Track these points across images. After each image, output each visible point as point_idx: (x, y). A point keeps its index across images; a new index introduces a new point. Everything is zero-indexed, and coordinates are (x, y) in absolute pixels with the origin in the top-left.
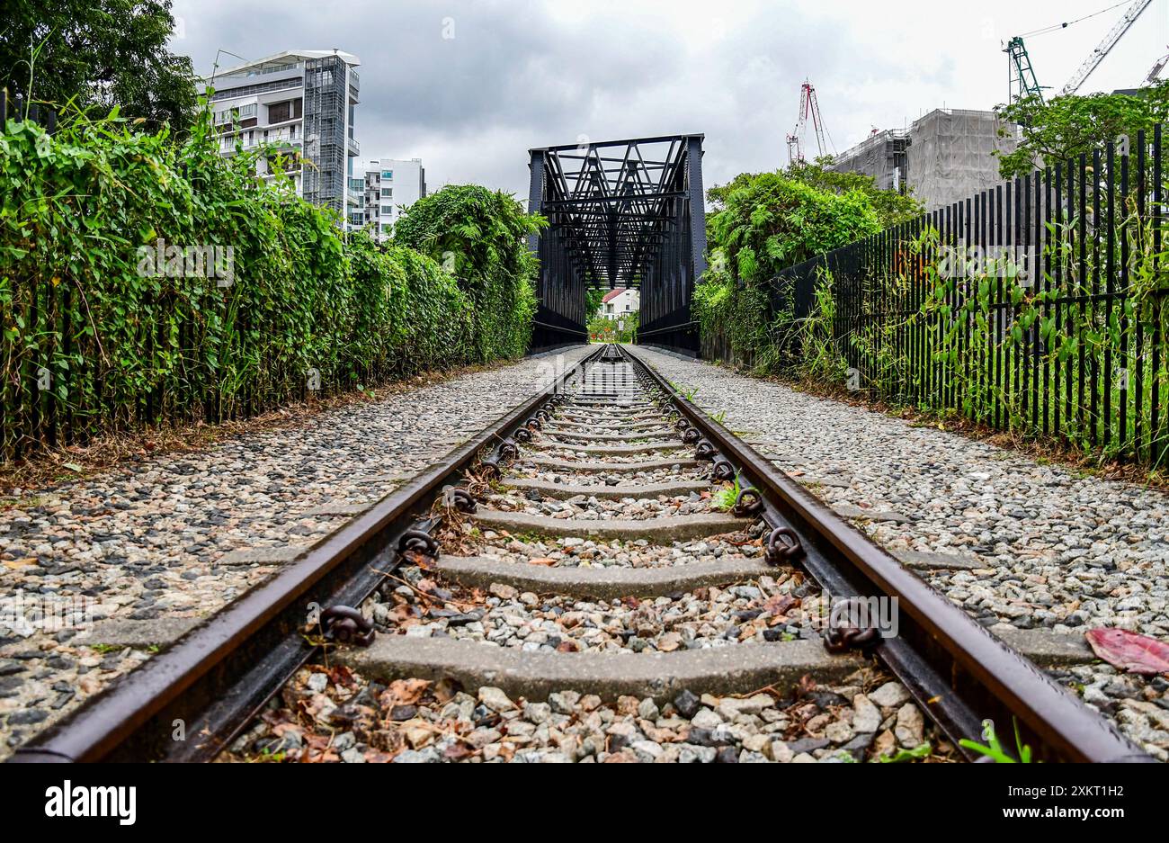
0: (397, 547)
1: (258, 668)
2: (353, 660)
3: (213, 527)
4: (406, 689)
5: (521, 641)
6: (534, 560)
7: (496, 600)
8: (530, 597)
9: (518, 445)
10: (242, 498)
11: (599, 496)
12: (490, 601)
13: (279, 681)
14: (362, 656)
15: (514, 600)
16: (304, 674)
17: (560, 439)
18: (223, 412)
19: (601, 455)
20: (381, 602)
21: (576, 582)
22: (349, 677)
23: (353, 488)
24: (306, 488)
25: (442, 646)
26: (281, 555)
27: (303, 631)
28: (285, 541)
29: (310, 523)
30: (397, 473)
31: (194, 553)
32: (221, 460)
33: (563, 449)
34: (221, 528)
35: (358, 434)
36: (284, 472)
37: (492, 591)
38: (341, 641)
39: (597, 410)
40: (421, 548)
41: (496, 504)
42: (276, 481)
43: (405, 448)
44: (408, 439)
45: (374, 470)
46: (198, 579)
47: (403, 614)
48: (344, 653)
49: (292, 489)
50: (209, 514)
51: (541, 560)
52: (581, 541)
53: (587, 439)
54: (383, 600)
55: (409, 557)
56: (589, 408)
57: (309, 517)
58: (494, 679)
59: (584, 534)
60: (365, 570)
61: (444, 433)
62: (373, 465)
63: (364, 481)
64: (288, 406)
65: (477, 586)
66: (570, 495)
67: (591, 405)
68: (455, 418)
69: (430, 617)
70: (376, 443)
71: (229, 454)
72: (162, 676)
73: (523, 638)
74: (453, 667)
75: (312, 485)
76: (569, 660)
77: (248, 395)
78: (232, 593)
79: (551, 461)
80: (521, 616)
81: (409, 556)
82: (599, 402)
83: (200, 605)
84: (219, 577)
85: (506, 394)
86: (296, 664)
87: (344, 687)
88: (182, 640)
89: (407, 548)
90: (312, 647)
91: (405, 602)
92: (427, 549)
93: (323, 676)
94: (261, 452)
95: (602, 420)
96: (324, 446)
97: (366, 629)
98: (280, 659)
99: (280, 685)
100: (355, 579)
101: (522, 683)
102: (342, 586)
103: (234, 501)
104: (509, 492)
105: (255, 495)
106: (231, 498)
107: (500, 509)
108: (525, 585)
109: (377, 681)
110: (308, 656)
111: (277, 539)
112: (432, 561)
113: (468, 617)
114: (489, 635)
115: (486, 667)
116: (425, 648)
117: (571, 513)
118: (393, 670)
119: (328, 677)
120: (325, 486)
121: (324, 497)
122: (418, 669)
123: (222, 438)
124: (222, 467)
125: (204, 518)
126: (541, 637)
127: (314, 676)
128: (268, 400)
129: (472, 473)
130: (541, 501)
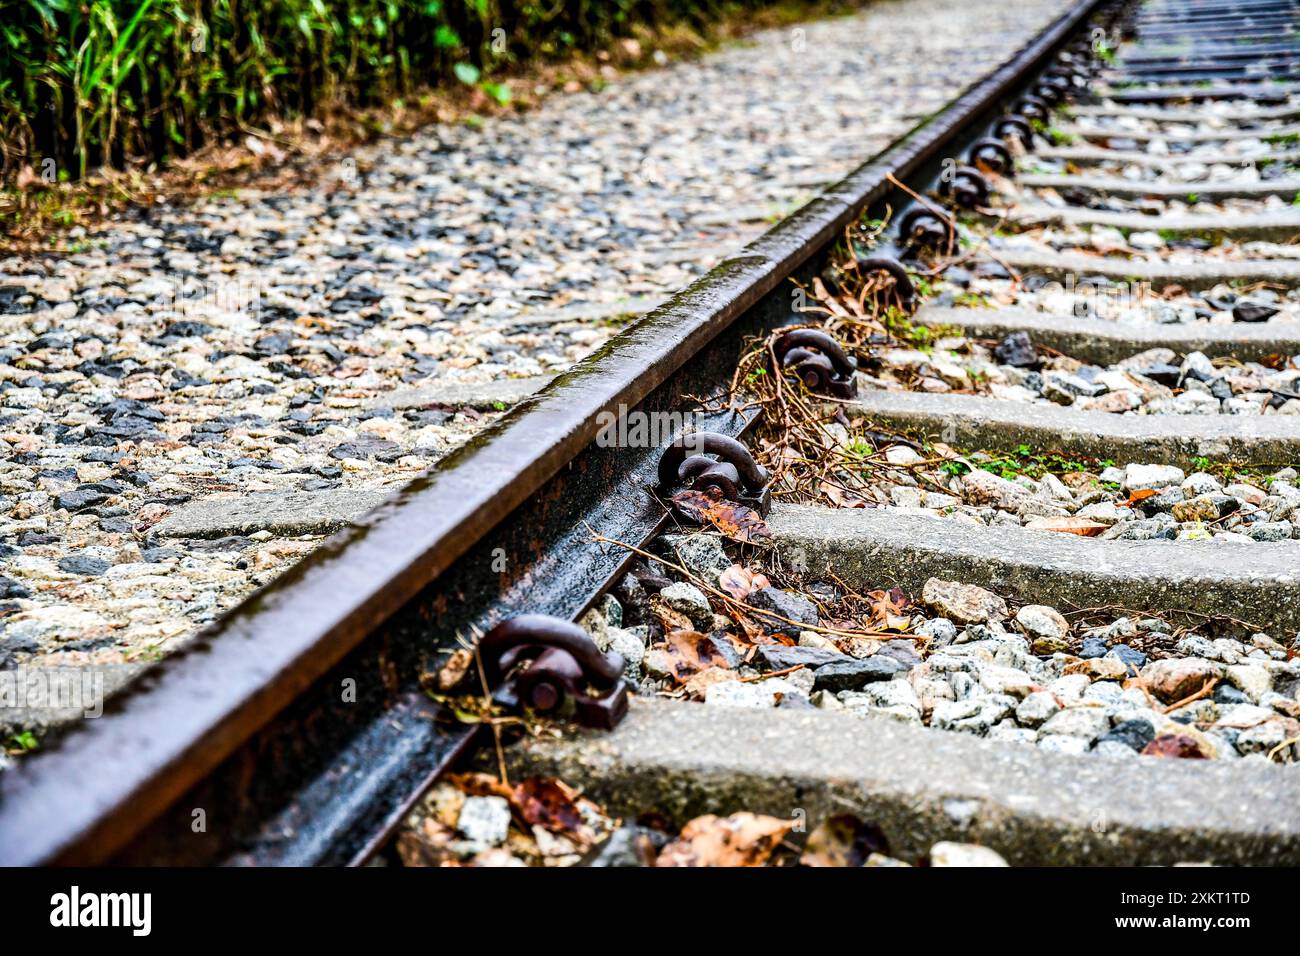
0: (653, 479)
1: (330, 775)
2: (575, 763)
3: (123, 445)
4: (727, 841)
5: (1031, 734)
6: (1037, 523)
7: (942, 625)
8: (1042, 618)
9: (950, 214)
10: (188, 369)
11: (1217, 351)
12: (927, 629)
13: (388, 808)
14: (600, 754)
15: (996, 627)
16: (447, 798)
17: (1076, 198)
18: (88, 144)
19: (1211, 239)
20: (624, 626)
21: (1177, 578)
22: (569, 806)
23: (495, 339)
24: (363, 343)
25: (816, 730)
26: (329, 506)
27: (435, 685)
28: (332, 477)
29: (394, 429)
30: (611, 299)
31: (86, 508)
32: (108, 274)
33: (1087, 227)
34: (144, 444)
35: (480, 203)
36: (291, 303)
37: (928, 599)
38: (539, 714)
39: (1183, 112)
40: (720, 481)
41: (906, 375)
42: (275, 325)
43: (622, 236)
44: (626, 212)
45: (549, 294)
46: (110, 571)
47: (688, 655)
48: (547, 745)
49: (325, 344)
50: (106, 413)
51: (1063, 523)
52: (1175, 473)
53: (1157, 197)
54: (629, 617)
55: (689, 508)
56: (1153, 111)
57: (387, 415)
58: (973, 821)
59: (1183, 455)
60: (574, 537)
61: (726, 193)
62: (539, 280)
63: (520, 321)
64: (267, 128)
65: (884, 583)
66: (1123, 350)
67: (1161, 102)
68: (752, 154)
69: (761, 664)
70: (537, 223)
71: (126, 259)
72: (113, 766)
73: (1036, 724)
74: (855, 785)
75: (378, 333)
76: (1188, 780)
77: (155, 95)
78: (211, 607)
79: (1053, 260)
80: (1023, 667)
81: (689, 501)
82: (1187, 92)
83: (128, 636)
84: (166, 566)
85: (891, 81)
86: (429, 767)
87: (556, 834)
88: (148, 683)
89: (679, 483)
90: (468, 726)
91: (689, 627)
92: (738, 486)
93: (497, 805)
94: (216, 251)
95: (1199, 143)
96: (390, 234)
97: (606, 683)
98: (382, 752)
99: (392, 819)
100: (552, 560)
101: (1056, 835)
102: (522, 578)
103: (167, 377)
104: (941, 344)
105: (224, 363)
106: (156, 371)
107: (921, 389)
108: (1023, 586)
109: (644, 821)
110: (456, 747)
111: (307, 470)
112: (754, 516)
113: (870, 667)
114: (936, 716)
115: (949, 788)
116: (771, 733)
117: (1135, 401)
118: (687, 792)
119: (513, 809)
120: (416, 335)
121: (416, 365)
122: (756, 790)
123: (96, 217)
124: (113, 292)
125: (94, 422)
126: (1092, 723)
127: (474, 804)
128: (213, 111)
129: (832, 289)
130: (1037, 367)
